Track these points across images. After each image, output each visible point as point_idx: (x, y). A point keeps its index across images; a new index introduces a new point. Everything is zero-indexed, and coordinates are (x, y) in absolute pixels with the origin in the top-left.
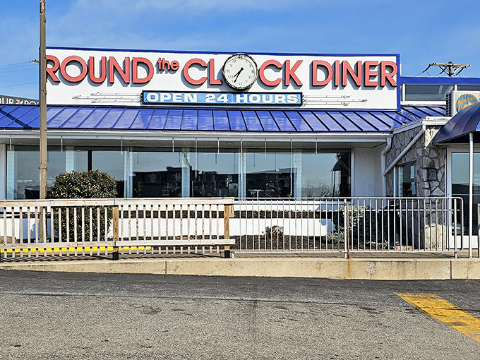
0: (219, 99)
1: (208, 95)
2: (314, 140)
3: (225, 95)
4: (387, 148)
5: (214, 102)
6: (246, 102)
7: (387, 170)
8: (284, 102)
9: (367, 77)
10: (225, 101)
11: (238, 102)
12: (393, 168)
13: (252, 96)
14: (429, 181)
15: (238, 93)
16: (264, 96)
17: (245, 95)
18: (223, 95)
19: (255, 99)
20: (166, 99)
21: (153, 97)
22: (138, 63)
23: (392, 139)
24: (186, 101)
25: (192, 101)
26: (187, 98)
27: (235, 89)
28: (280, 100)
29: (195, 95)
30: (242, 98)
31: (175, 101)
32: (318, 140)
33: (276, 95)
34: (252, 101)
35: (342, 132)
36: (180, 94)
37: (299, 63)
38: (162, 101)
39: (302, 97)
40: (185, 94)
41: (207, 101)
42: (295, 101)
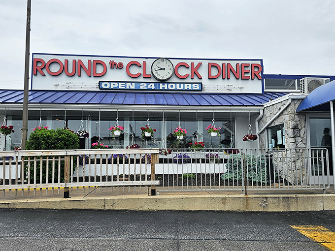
0: (149, 87)
1: (142, 84)
2: (212, 111)
3: (153, 84)
4: (260, 116)
5: (146, 88)
6: (166, 88)
7: (260, 131)
8: (190, 88)
9: (243, 73)
10: (153, 87)
11: (161, 88)
12: (264, 130)
13: (170, 85)
14: (294, 137)
15: (161, 83)
16: (178, 85)
17: (166, 84)
18: (151, 84)
19: (172, 86)
20: (115, 86)
21: (106, 85)
22: (97, 63)
23: (264, 110)
24: (128, 88)
25: (132, 88)
26: (128, 86)
27: (159, 80)
28: (188, 87)
29: (133, 84)
30: (164, 86)
31: (120, 87)
32: (215, 111)
33: (185, 84)
34: (170, 88)
35: (230, 106)
36: (124, 83)
37: (200, 64)
38: (112, 87)
39: (202, 85)
40: (127, 83)
41: (141, 88)
42: (198, 88)
